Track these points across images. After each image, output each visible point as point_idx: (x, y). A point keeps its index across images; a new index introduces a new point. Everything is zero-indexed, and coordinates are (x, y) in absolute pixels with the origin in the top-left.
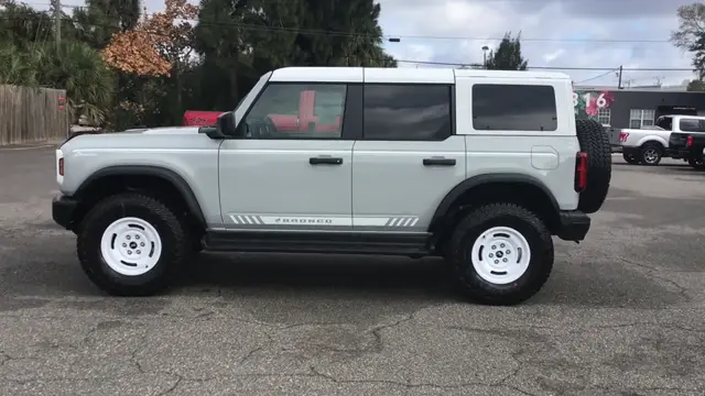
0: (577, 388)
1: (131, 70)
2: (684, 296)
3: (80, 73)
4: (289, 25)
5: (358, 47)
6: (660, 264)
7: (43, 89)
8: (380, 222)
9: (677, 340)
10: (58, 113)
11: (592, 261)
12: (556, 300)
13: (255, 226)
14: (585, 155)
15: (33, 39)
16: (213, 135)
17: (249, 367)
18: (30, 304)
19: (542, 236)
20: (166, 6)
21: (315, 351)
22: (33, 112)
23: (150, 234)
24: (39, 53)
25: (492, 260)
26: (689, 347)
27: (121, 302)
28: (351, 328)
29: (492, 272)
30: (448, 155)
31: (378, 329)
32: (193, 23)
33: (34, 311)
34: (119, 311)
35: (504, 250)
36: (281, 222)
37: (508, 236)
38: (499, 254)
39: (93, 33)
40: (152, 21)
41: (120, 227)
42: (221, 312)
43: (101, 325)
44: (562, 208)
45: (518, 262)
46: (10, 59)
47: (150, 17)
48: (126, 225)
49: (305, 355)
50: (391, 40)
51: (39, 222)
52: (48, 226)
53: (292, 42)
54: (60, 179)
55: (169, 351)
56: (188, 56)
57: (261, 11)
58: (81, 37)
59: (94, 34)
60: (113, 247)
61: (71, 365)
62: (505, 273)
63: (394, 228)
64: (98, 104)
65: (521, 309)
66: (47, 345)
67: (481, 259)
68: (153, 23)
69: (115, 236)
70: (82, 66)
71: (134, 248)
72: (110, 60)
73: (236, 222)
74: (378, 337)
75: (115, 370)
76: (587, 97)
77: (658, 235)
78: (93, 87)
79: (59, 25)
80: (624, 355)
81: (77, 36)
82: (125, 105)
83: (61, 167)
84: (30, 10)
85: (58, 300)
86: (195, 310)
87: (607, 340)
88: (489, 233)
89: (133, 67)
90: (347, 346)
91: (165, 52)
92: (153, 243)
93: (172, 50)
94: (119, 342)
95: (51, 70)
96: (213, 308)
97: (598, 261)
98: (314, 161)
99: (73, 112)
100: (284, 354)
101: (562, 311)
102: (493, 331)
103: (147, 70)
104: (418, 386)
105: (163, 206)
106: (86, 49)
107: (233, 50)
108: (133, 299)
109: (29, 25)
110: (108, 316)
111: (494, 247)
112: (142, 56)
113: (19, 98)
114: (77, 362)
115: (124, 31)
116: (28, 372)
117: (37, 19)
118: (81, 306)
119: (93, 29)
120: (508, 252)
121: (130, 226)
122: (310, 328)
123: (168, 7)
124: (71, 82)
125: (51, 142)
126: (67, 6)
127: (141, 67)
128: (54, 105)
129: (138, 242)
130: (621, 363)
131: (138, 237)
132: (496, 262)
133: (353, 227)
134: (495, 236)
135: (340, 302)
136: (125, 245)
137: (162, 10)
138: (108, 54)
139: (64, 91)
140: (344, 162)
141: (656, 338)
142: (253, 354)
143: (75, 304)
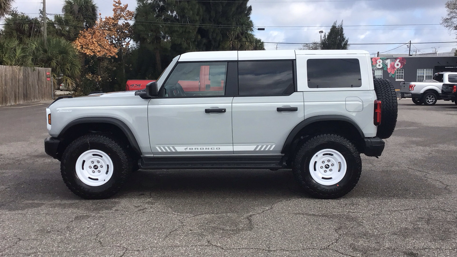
0: (375, 250)
1: (92, 54)
2: (447, 189)
3: (60, 57)
4: (192, 21)
5: (238, 35)
6: (432, 170)
7: (37, 68)
8: (251, 148)
9: (441, 218)
10: (46, 83)
11: (389, 169)
12: (364, 194)
13: (172, 153)
14: (380, 102)
15: (29, 36)
16: (144, 97)
17: (169, 242)
18: (33, 206)
19: (354, 154)
20: (113, 12)
21: (211, 231)
22: (30, 83)
23: (106, 160)
24: (33, 45)
25: (322, 171)
26: (449, 222)
27: (89, 203)
28: (233, 216)
29: (323, 178)
30: (292, 105)
31: (251, 216)
32: (132, 23)
33: (35, 210)
34: (88, 209)
35: (330, 164)
36: (188, 150)
37: (332, 155)
38: (327, 167)
39: (67, 31)
40: (105, 22)
41: (87, 156)
42: (151, 208)
43: (77, 218)
44: (366, 136)
45: (339, 171)
46: (15, 50)
47: (104, 20)
48: (91, 154)
49: (204, 234)
50: (259, 29)
51: (36, 154)
52: (42, 156)
53: (195, 33)
54: (49, 127)
55: (119, 233)
56: (128, 43)
57: (175, 13)
58: (60, 34)
59: (69, 32)
60: (83, 169)
61: (59, 243)
62: (331, 178)
63: (260, 151)
64: (72, 77)
65: (342, 201)
66: (44, 231)
67: (315, 170)
68: (106, 23)
69: (84, 161)
70: (61, 53)
71: (96, 169)
72: (79, 48)
73: (160, 151)
74: (250, 221)
75: (86, 246)
76: (388, 62)
77: (432, 151)
78: (68, 66)
79: (46, 27)
80: (406, 229)
81: (57, 32)
82: (89, 76)
83: (50, 119)
84: (27, 17)
85: (50, 203)
86: (135, 207)
87: (396, 219)
88: (320, 153)
89: (94, 52)
90: (230, 227)
91: (114, 42)
92: (108, 166)
93: (118, 40)
94: (88, 228)
95: (41, 55)
96: (146, 206)
97: (393, 169)
98: (208, 111)
99: (56, 82)
100: (191, 233)
101: (368, 201)
102: (323, 216)
103: (102, 53)
104: (274, 251)
105: (114, 142)
106: (63, 41)
107: (157, 39)
108: (96, 201)
109: (26, 27)
110: (80, 212)
111: (323, 162)
112: (99, 45)
113: (21, 74)
114: (62, 241)
115: (87, 30)
116: (32, 248)
117: (32, 23)
118: (64, 206)
119: (67, 29)
120: (333, 165)
121: (94, 155)
122: (207, 216)
123: (115, 13)
124: (54, 63)
125: (43, 102)
126: (51, 15)
127: (99, 52)
128: (44, 78)
129: (99, 165)
130: (404, 233)
131: (98, 162)
132: (325, 171)
133: (233, 152)
134: (324, 155)
135: (227, 200)
136: (90, 167)
137: (111, 15)
138: (77, 44)
139: (50, 69)
140: (227, 111)
141: (427, 217)
142: (171, 233)
143: (60, 205)
